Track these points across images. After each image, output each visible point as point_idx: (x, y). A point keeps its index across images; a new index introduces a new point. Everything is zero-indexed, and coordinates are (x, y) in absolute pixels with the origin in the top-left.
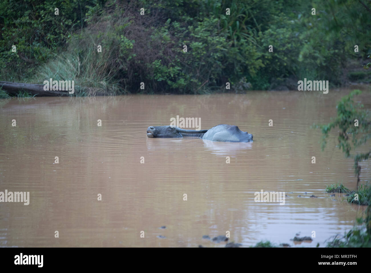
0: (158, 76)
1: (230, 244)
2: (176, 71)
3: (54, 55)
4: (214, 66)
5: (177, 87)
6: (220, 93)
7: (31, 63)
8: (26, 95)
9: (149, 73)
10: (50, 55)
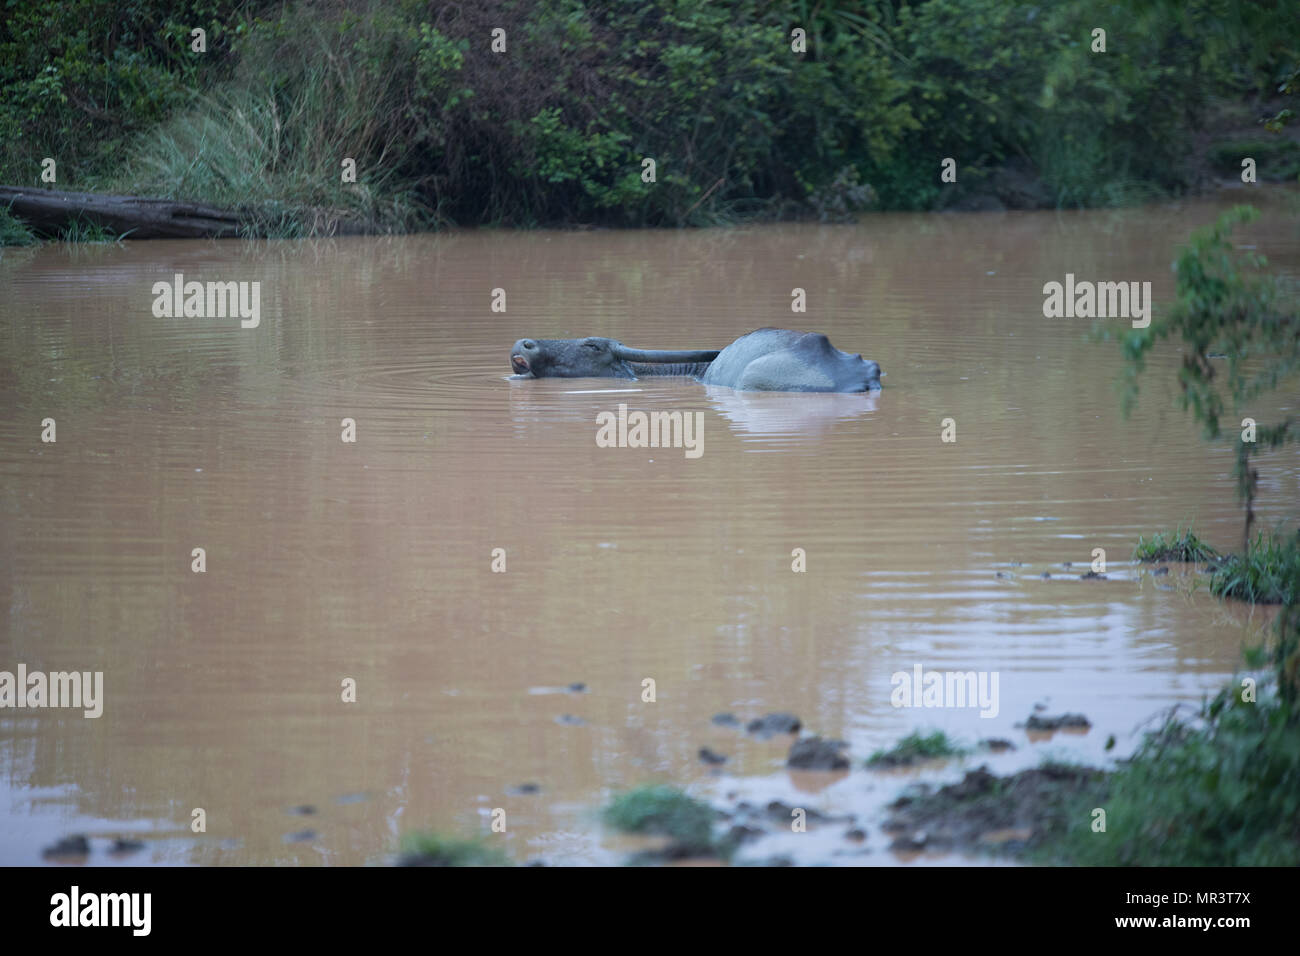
0: (552, 165)
1: (809, 742)
2: (613, 146)
3: (188, 94)
4: (744, 128)
5: (619, 202)
6: (766, 221)
7: (111, 122)
8: (94, 233)
9: (521, 155)
10: (174, 95)
